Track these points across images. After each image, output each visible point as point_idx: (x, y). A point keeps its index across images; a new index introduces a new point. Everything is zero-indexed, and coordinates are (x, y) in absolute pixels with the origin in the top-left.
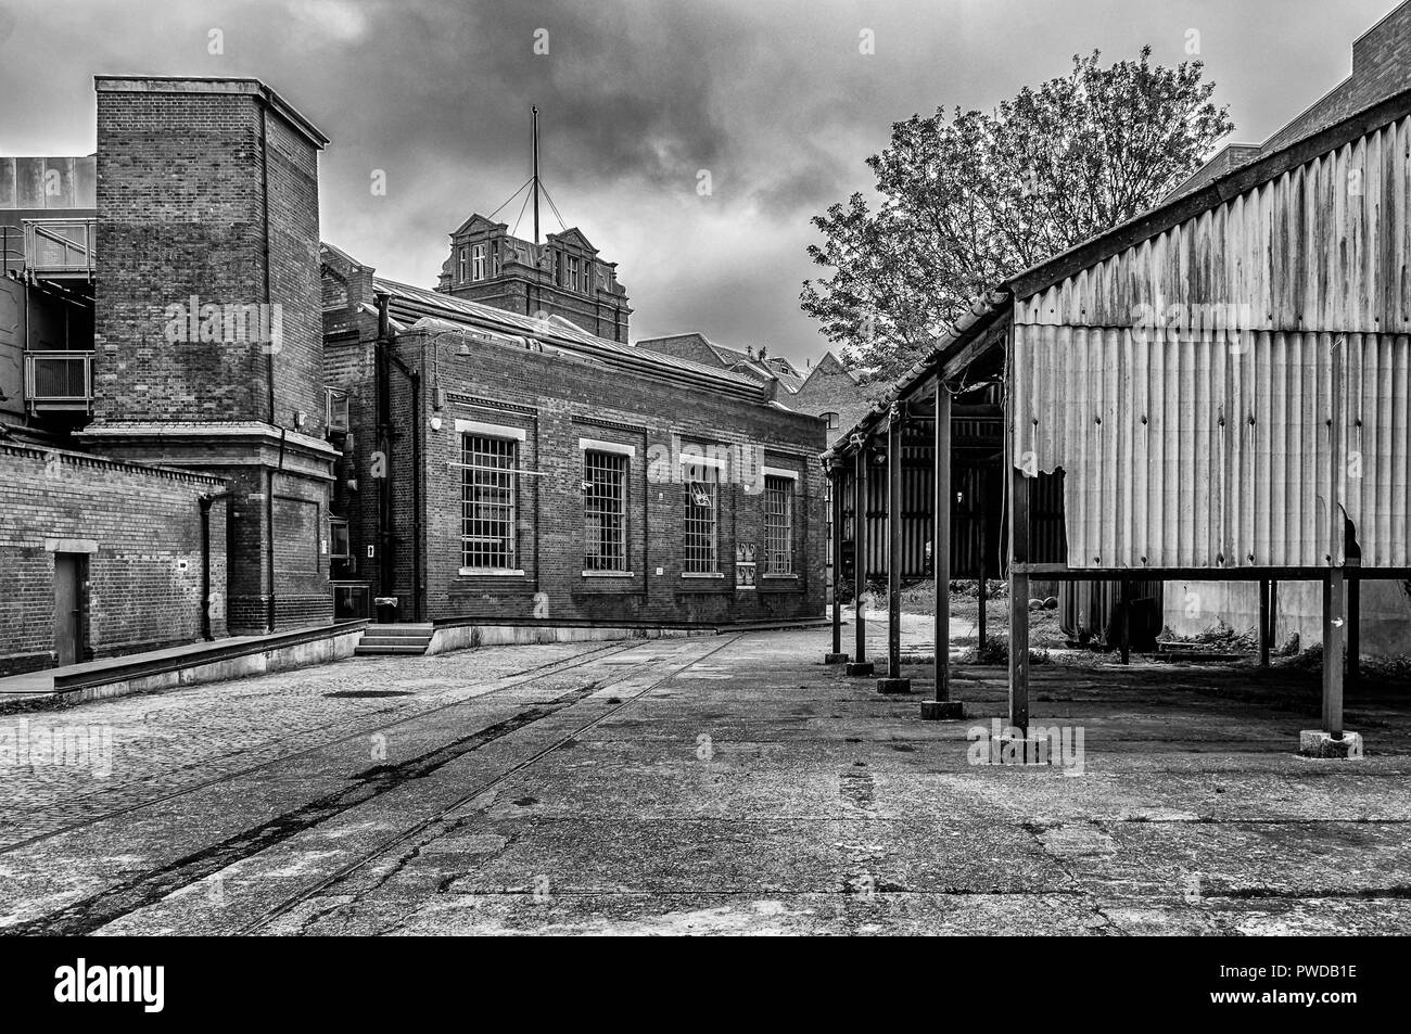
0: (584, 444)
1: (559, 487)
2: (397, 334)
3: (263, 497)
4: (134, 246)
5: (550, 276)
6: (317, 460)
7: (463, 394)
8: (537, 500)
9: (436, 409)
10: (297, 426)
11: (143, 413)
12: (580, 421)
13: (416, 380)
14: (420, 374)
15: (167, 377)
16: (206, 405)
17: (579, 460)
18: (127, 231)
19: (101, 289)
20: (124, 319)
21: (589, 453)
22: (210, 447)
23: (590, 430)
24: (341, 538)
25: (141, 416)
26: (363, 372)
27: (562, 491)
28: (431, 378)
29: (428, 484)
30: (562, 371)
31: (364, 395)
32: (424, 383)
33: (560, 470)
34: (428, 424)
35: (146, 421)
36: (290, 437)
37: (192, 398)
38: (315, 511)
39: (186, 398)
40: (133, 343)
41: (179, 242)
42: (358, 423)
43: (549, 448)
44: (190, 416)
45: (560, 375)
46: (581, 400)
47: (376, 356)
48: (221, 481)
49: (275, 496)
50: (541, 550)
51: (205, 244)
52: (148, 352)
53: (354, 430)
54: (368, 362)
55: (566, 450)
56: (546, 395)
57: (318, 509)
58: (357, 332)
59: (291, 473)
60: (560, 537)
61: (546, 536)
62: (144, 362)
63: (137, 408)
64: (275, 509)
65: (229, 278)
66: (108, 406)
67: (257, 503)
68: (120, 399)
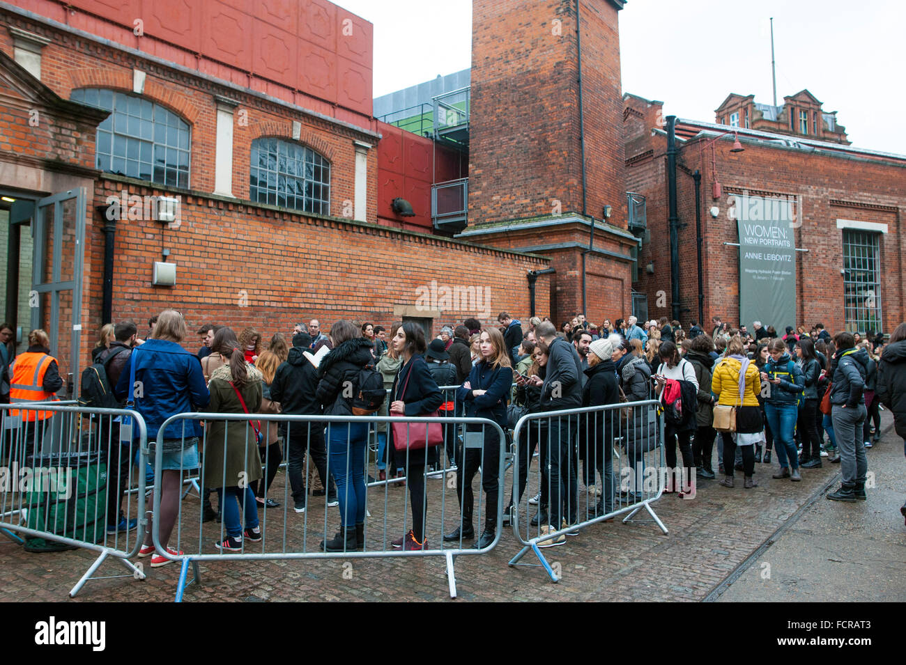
0: (842, 224)
1: (820, 262)
2: (682, 145)
3: (577, 273)
4: (493, 97)
5: (787, 125)
6: (621, 245)
7: (736, 187)
8: (801, 273)
9: (715, 199)
10: (605, 217)
11: (496, 216)
12: (837, 204)
13: (697, 178)
14: (701, 172)
15: (512, 187)
16: (538, 205)
17: (837, 238)
18: (488, 88)
19: (473, 132)
20: (486, 150)
21: (847, 232)
22: (539, 236)
23: (846, 212)
24: (643, 310)
25: (496, 219)
26: (656, 181)
27: (823, 265)
28: (710, 174)
29: (709, 262)
30: (820, 163)
31: (657, 198)
32: (704, 180)
33: (821, 247)
34: (708, 212)
35: (499, 222)
36: (597, 225)
37: (528, 201)
38: (620, 287)
39: (524, 202)
40: (491, 167)
41: (520, 87)
42: (653, 221)
43: (810, 228)
44: (526, 215)
45: (818, 167)
46: (837, 186)
47: (666, 166)
48: (546, 261)
49: (588, 273)
50: (806, 316)
51: (537, 84)
52: (500, 171)
53: (651, 226)
54: (660, 172)
55: (825, 230)
56: (807, 183)
57: (623, 284)
58: (651, 152)
59: (600, 255)
60: (823, 304)
61: (810, 304)
62: (498, 179)
63: (493, 213)
64: (587, 284)
65: (553, 105)
66: (476, 214)
67: (574, 278)
68: (484, 208)
